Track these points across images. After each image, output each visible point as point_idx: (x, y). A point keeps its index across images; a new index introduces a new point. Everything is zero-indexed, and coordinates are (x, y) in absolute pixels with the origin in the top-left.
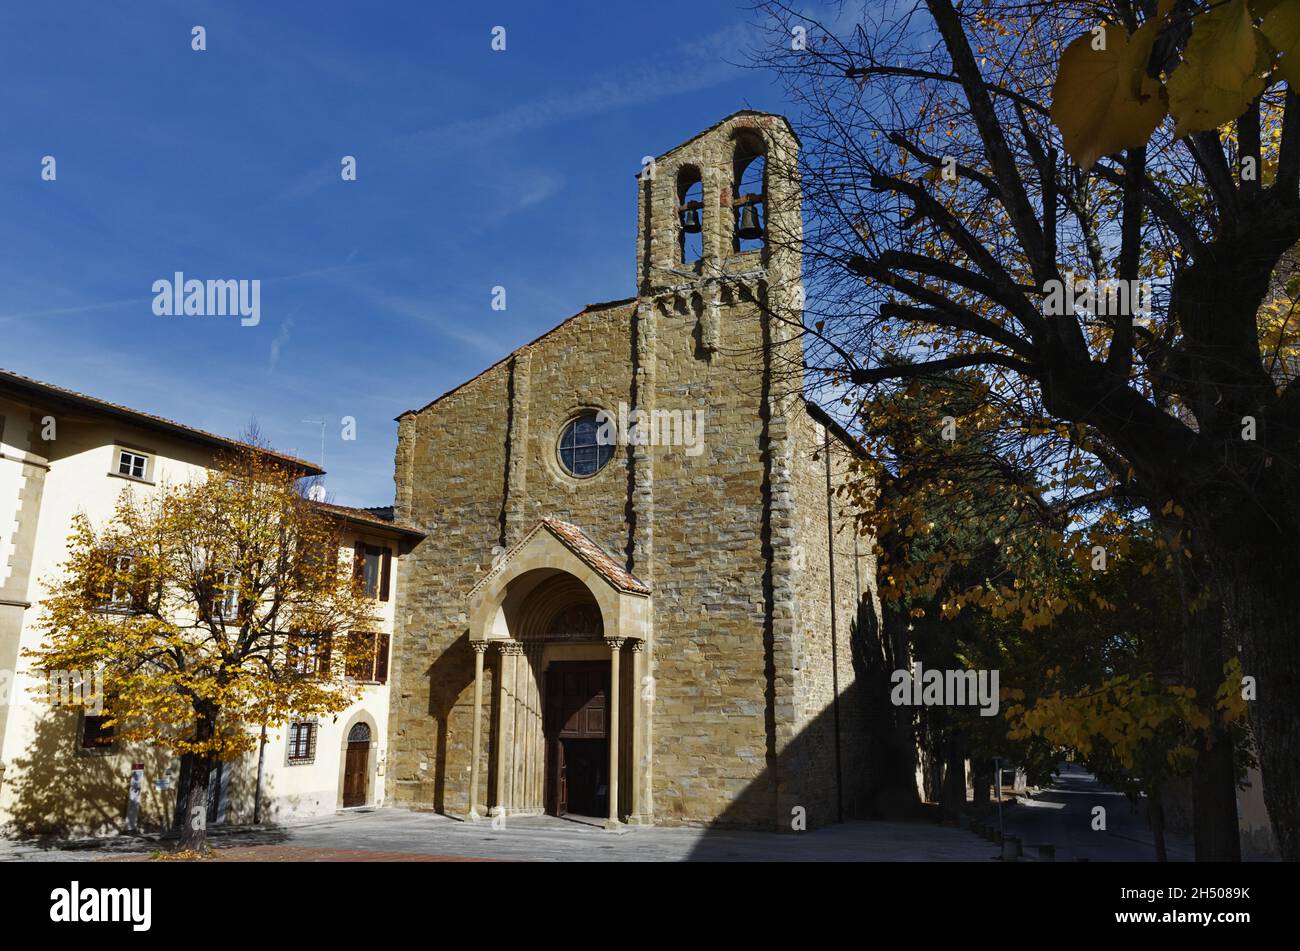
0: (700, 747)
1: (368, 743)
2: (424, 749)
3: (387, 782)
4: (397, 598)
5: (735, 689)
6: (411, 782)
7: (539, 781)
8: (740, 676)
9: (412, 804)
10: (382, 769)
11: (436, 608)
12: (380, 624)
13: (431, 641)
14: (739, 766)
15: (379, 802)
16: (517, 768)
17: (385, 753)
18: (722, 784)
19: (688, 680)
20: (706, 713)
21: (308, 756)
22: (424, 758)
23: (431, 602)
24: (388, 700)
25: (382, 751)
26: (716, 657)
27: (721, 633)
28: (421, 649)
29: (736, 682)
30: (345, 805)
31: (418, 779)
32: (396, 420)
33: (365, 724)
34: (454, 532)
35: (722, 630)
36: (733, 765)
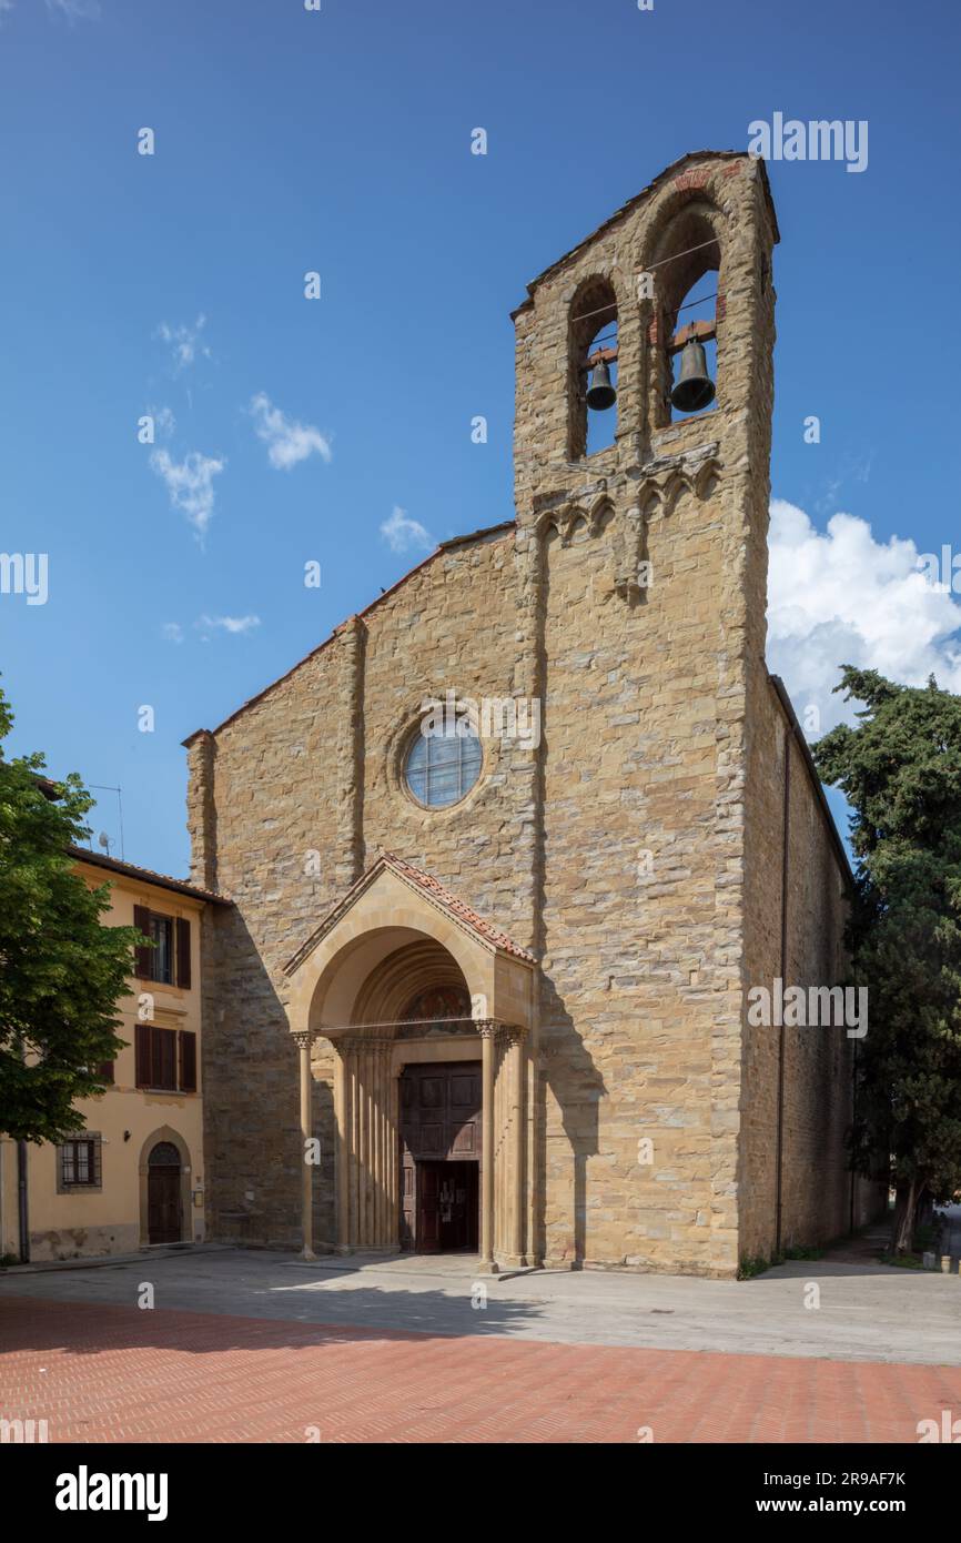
0: (603, 1170)
1: (178, 1168)
2: (249, 1176)
3: (207, 1215)
4: (203, 987)
5: (655, 1092)
6: (236, 1215)
7: (392, 1213)
8: (663, 1076)
9: (239, 1240)
10: (200, 1199)
11: (252, 998)
12: (181, 1020)
13: (250, 1041)
14: (657, 1193)
15: (199, 1237)
16: (363, 1196)
17: (203, 1179)
18: (634, 1217)
19: (587, 1081)
20: (612, 1125)
21: (93, 1181)
22: (250, 1186)
23: (246, 990)
24: (201, 1116)
25: (198, 1179)
26: (631, 1050)
27: (638, 1017)
28: (238, 1052)
29: (656, 1082)
30: (153, 1241)
31: (244, 1211)
32: (183, 744)
33: (170, 1144)
34: (269, 898)
35: (638, 1011)
36: (649, 1193)
